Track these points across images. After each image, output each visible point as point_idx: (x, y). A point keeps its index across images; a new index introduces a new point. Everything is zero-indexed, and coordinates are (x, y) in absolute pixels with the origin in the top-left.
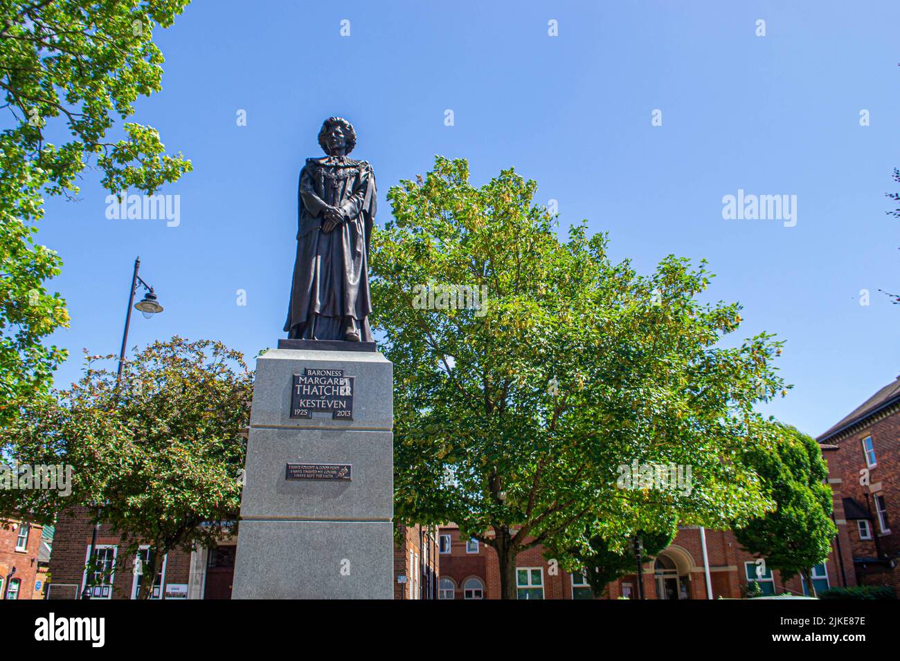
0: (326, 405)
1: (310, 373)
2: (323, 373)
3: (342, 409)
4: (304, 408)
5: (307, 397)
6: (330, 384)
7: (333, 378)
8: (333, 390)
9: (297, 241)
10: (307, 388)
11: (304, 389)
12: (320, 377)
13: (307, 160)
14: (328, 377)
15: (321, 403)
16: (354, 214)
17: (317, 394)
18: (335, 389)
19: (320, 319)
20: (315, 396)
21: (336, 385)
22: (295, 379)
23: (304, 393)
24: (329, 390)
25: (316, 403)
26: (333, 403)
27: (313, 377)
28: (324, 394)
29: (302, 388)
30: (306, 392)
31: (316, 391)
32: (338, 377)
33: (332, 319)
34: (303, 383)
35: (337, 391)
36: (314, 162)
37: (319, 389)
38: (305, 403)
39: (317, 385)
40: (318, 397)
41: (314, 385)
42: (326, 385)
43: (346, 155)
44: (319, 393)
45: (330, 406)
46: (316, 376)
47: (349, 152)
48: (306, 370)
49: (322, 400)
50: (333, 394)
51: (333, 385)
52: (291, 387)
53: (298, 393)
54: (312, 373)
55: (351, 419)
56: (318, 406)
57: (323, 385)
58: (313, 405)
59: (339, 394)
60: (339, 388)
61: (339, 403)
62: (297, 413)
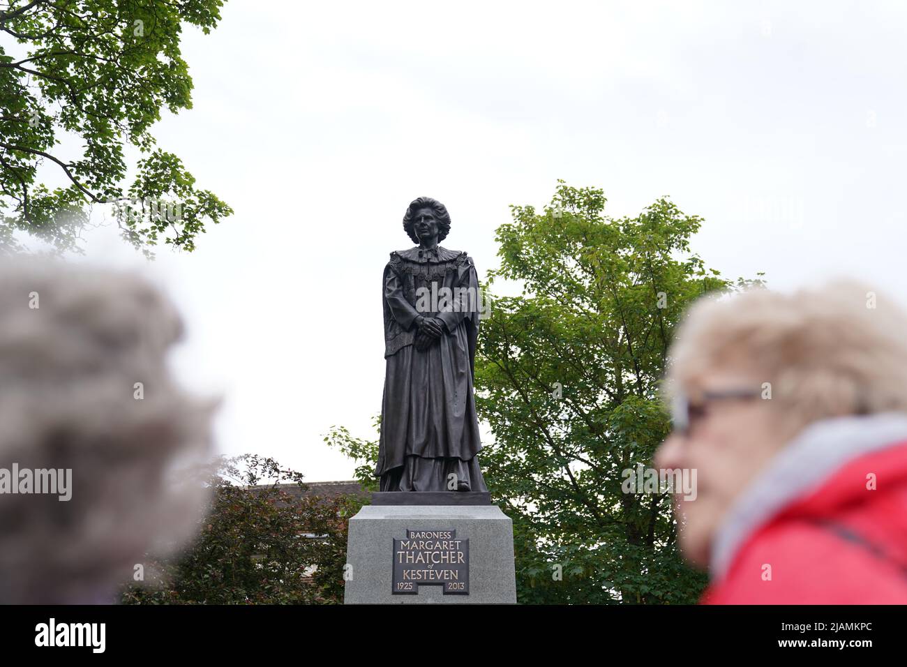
0: (435, 576)
1: (412, 534)
2: (429, 535)
3: (454, 580)
4: (408, 581)
5: (410, 567)
6: (438, 549)
7: (440, 540)
8: (442, 557)
9: (385, 361)
10: (410, 555)
11: (408, 557)
12: (425, 540)
13: (392, 255)
14: (435, 540)
15: (428, 573)
16: (454, 325)
17: (424, 562)
18: (445, 555)
19: (419, 462)
20: (420, 565)
21: (446, 550)
22: (395, 543)
23: (407, 562)
24: (437, 557)
25: (422, 574)
26: (443, 572)
27: (418, 540)
28: (431, 562)
29: (404, 556)
30: (410, 560)
31: (422, 558)
32: (448, 540)
33: (433, 461)
34: (405, 549)
35: (447, 557)
36: (401, 257)
37: (425, 556)
38: (409, 574)
39: (422, 551)
40: (425, 566)
41: (419, 551)
42: (433, 551)
43: (439, 242)
44: (426, 561)
45: (439, 578)
46: (421, 540)
47: (443, 239)
48: (408, 533)
49: (429, 569)
50: (442, 562)
51: (441, 551)
52: (392, 554)
53: (401, 562)
54: (415, 535)
55: (466, 593)
56: (425, 578)
57: (429, 551)
58: (419, 577)
59: (450, 561)
60: (449, 554)
61: (449, 573)
62: (400, 587)
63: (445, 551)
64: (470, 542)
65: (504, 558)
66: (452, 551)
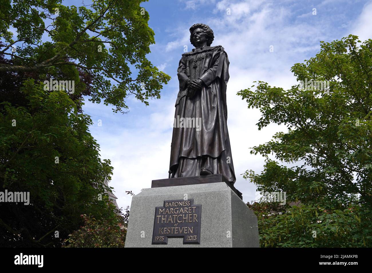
0: (178, 231)
2: (177, 204)
3: (190, 234)
4: (162, 235)
5: (164, 225)
6: (181, 213)
7: (183, 207)
10: (164, 217)
11: (163, 219)
12: (174, 207)
13: (183, 55)
14: (180, 207)
15: (174, 229)
16: (210, 81)
18: (185, 217)
19: (186, 161)
20: (170, 224)
23: (162, 222)
24: (181, 218)
25: (171, 230)
26: (184, 228)
27: (169, 208)
28: (176, 222)
29: (161, 218)
30: (164, 221)
31: (171, 220)
32: (188, 207)
34: (162, 214)
35: (187, 218)
37: (173, 218)
38: (163, 230)
39: (172, 214)
40: (173, 225)
41: (170, 215)
42: (178, 214)
44: (173, 221)
45: (181, 231)
46: (172, 207)
48: (165, 203)
49: (175, 227)
50: (183, 222)
51: (183, 214)
52: (154, 217)
53: (158, 222)
54: (168, 204)
55: (198, 243)
56: (172, 233)
57: (176, 214)
58: (169, 232)
59: (188, 221)
60: (188, 215)
61: (187, 229)
62: (157, 239)
63: (186, 214)
64: (202, 207)
65: (225, 217)
66: (190, 213)
